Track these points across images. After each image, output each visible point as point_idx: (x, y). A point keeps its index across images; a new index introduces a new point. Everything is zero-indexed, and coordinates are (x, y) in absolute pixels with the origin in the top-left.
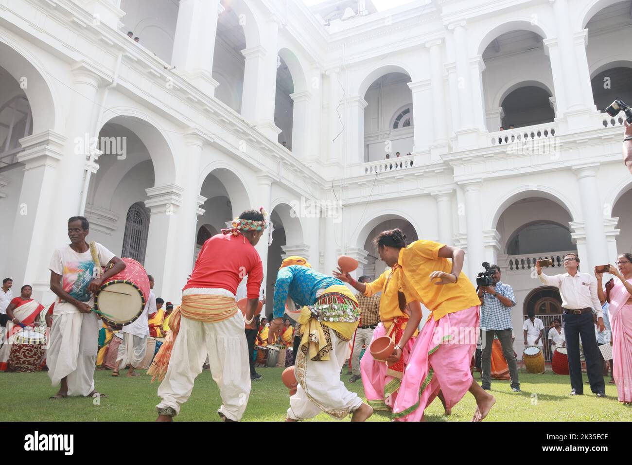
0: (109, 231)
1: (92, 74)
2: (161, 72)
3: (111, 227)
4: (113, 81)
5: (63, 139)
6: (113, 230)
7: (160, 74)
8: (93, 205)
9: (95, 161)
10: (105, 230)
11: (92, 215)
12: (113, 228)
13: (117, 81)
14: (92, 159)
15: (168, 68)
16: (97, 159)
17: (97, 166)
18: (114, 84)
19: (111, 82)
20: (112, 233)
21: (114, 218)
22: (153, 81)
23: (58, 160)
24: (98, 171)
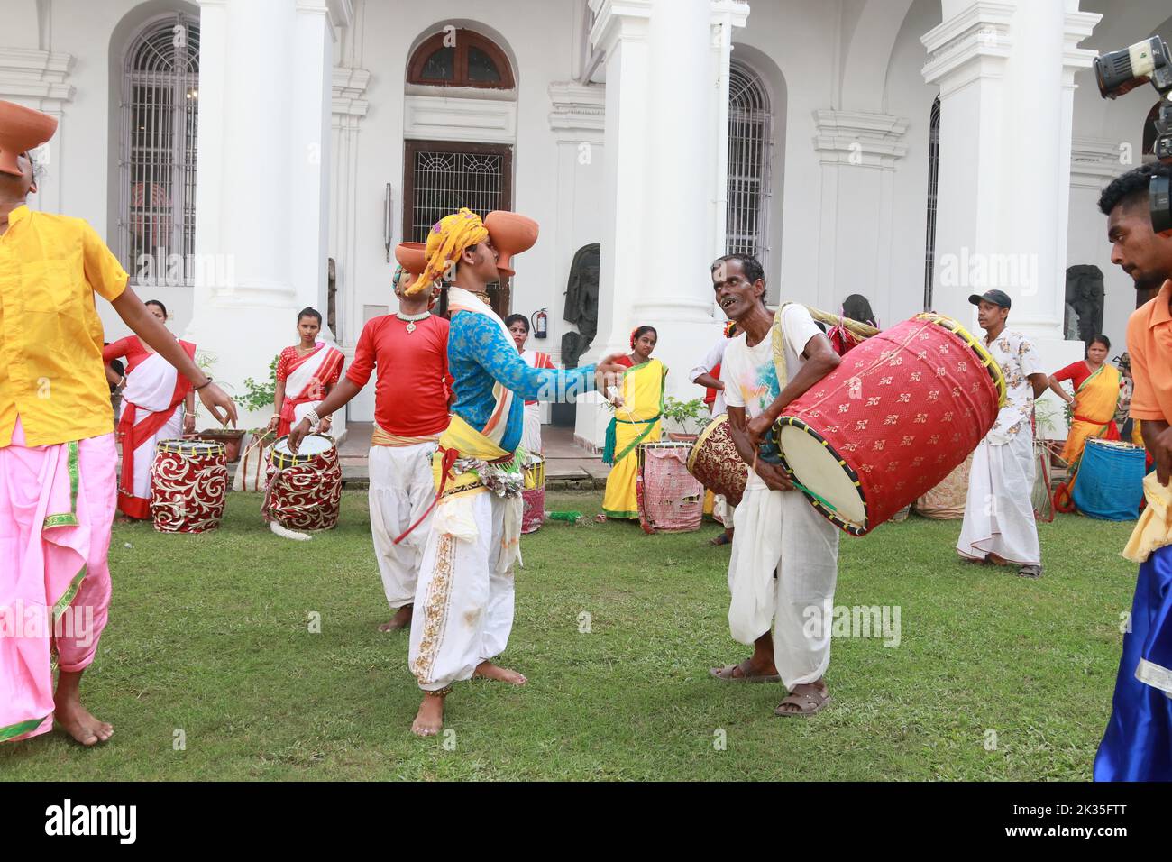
0: (889, 162)
3: (891, 152)
6: (897, 158)
8: (840, 109)
10: (877, 161)
11: (840, 133)
12: (897, 153)
20: (898, 165)
21: (896, 129)
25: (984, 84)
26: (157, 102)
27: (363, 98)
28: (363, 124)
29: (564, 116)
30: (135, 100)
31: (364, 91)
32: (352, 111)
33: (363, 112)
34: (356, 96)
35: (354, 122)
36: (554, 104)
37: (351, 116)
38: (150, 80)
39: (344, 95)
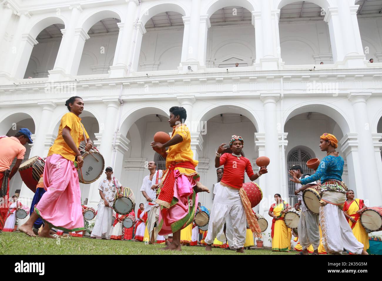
1: (268, 97)
2: (310, 74)
4: (281, 94)
5: (264, 135)
7: (309, 75)
9: (285, 139)
13: (283, 93)
14: (283, 139)
15: (313, 70)
16: (286, 137)
17: (287, 141)
18: (282, 95)
19: (279, 95)
22: (309, 81)
23: (264, 146)
24: (288, 144)
25: (352, 152)
26: (163, 167)
27: (208, 165)
28: (208, 171)
29: (256, 167)
30: (158, 167)
31: (208, 163)
32: (206, 168)
33: (208, 168)
34: (206, 164)
35: (206, 170)
36: (254, 164)
37: (205, 169)
38: (162, 162)
39: (204, 164)
